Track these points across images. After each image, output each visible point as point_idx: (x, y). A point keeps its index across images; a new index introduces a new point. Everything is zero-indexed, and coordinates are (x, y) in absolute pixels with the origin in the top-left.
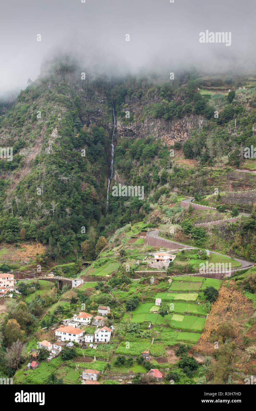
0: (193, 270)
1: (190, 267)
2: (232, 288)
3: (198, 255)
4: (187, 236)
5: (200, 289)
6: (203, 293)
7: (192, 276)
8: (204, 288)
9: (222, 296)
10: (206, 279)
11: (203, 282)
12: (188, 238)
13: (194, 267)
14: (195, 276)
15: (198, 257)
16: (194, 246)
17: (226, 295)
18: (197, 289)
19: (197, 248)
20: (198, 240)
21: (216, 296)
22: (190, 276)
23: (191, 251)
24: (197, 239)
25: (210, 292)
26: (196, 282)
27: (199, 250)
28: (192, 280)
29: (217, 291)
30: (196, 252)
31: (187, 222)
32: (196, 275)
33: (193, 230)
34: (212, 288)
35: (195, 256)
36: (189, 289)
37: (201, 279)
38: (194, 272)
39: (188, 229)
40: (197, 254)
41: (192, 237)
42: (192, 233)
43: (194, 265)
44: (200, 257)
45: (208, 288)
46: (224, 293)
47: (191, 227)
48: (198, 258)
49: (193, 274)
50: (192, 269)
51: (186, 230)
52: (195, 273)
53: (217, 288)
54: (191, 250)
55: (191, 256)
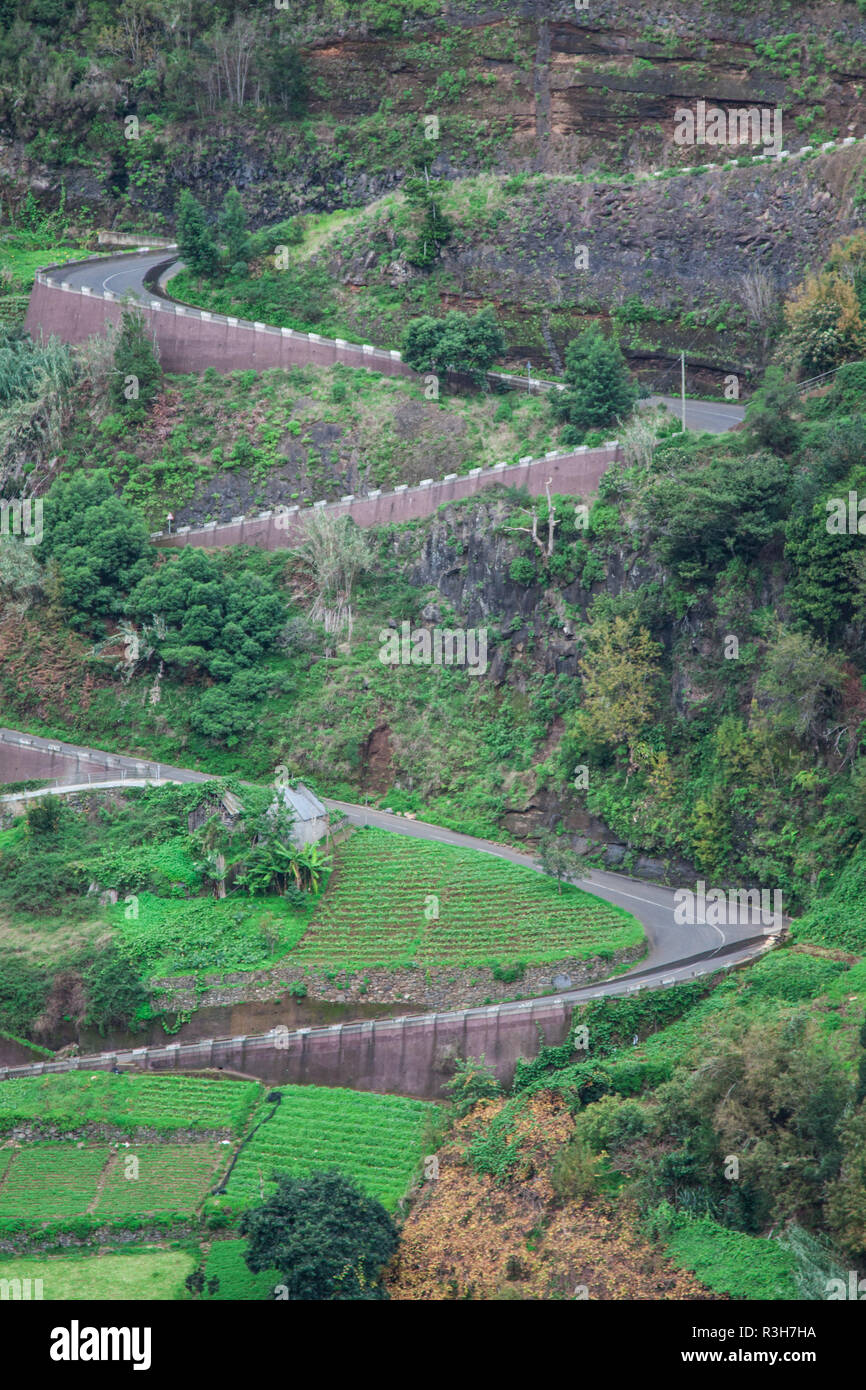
0: (145, 1012)
1: (111, 980)
2: (538, 1184)
3: (196, 853)
4: (94, 654)
5: (216, 1202)
6: (241, 1245)
7: (136, 1068)
8: (252, 1191)
9: (441, 1272)
10: (275, 1098)
11: (244, 1132)
12: (107, 674)
13: (157, 976)
14: (159, 1066)
15: (198, 866)
16: (172, 755)
17: (481, 1262)
18: (182, 1201)
19: (189, 778)
20: (213, 695)
21: (369, 1265)
22: (114, 1068)
23: (126, 806)
24: (196, 677)
25: (310, 1233)
26: (167, 1134)
27: (210, 795)
28: (129, 1116)
29: (381, 1216)
30: (178, 813)
31: (89, 498)
32: (176, 1064)
33: (150, 584)
34: (332, 1187)
35: (165, 858)
36: (94, 1210)
37: (233, 1096)
38: (154, 1031)
39: (106, 578)
40: (194, 836)
41: (147, 665)
42: (141, 619)
43: (158, 950)
44: (221, 872)
45: (286, 1184)
46: (462, 1239)
47: (134, 556)
48: (205, 884)
49: (139, 1052)
50: (139, 996)
51: (84, 588)
52: (169, 1038)
53: (384, 1189)
54: (134, 794)
55: (132, 863)
